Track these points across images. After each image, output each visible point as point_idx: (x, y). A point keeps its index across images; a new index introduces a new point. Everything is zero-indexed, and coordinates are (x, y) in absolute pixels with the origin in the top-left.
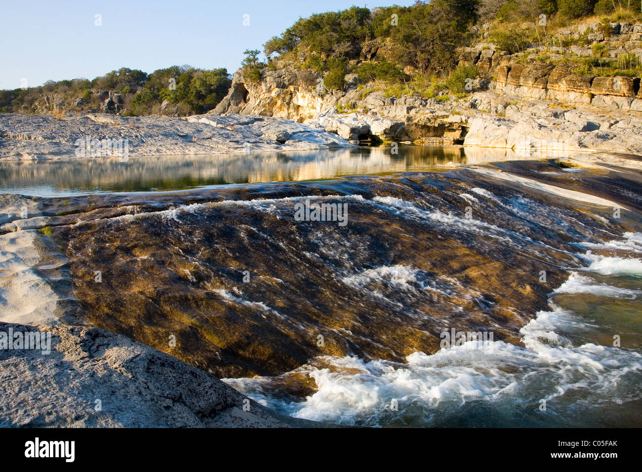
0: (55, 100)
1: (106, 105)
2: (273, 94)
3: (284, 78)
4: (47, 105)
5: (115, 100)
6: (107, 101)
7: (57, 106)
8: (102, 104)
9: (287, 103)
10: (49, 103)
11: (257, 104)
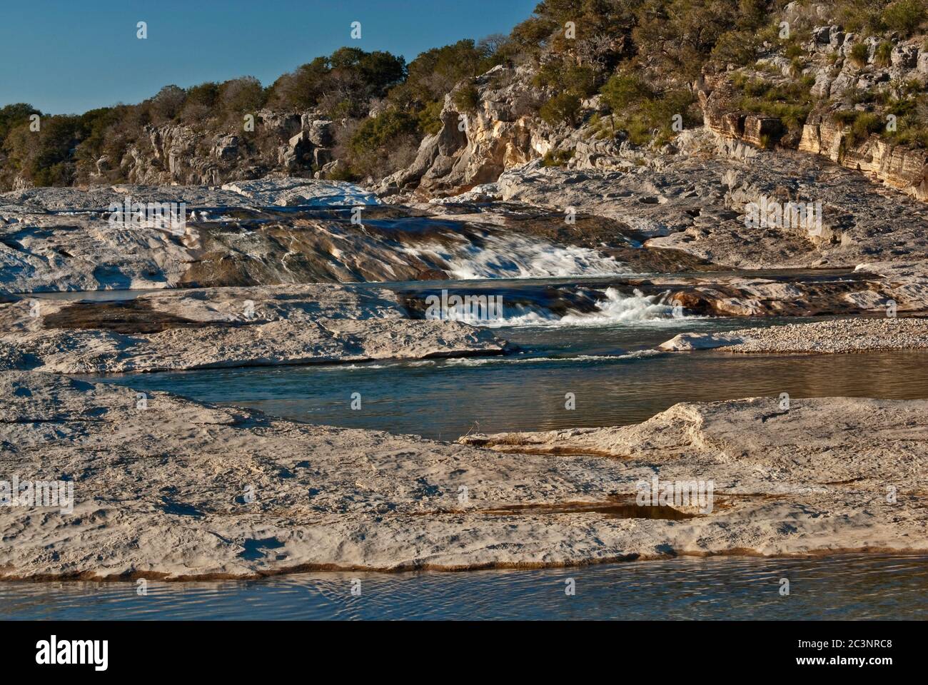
0: (174, 141)
1: (291, 151)
2: (496, 133)
3: (509, 103)
4: (157, 155)
5: (314, 138)
6: (294, 141)
7: (176, 159)
8: (281, 149)
9: (522, 149)
10: (160, 151)
11: (474, 151)
